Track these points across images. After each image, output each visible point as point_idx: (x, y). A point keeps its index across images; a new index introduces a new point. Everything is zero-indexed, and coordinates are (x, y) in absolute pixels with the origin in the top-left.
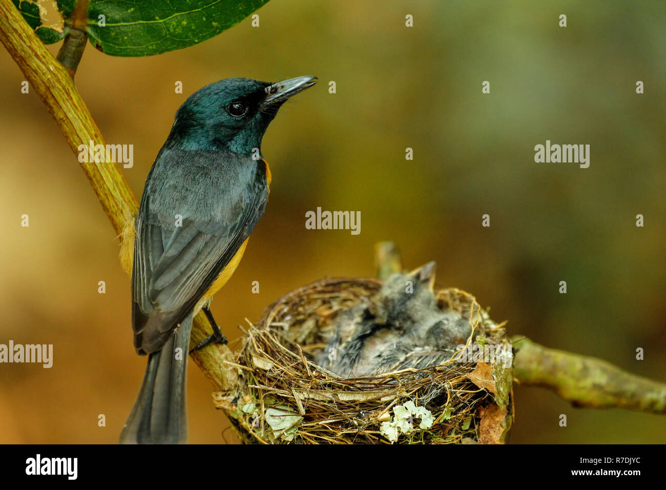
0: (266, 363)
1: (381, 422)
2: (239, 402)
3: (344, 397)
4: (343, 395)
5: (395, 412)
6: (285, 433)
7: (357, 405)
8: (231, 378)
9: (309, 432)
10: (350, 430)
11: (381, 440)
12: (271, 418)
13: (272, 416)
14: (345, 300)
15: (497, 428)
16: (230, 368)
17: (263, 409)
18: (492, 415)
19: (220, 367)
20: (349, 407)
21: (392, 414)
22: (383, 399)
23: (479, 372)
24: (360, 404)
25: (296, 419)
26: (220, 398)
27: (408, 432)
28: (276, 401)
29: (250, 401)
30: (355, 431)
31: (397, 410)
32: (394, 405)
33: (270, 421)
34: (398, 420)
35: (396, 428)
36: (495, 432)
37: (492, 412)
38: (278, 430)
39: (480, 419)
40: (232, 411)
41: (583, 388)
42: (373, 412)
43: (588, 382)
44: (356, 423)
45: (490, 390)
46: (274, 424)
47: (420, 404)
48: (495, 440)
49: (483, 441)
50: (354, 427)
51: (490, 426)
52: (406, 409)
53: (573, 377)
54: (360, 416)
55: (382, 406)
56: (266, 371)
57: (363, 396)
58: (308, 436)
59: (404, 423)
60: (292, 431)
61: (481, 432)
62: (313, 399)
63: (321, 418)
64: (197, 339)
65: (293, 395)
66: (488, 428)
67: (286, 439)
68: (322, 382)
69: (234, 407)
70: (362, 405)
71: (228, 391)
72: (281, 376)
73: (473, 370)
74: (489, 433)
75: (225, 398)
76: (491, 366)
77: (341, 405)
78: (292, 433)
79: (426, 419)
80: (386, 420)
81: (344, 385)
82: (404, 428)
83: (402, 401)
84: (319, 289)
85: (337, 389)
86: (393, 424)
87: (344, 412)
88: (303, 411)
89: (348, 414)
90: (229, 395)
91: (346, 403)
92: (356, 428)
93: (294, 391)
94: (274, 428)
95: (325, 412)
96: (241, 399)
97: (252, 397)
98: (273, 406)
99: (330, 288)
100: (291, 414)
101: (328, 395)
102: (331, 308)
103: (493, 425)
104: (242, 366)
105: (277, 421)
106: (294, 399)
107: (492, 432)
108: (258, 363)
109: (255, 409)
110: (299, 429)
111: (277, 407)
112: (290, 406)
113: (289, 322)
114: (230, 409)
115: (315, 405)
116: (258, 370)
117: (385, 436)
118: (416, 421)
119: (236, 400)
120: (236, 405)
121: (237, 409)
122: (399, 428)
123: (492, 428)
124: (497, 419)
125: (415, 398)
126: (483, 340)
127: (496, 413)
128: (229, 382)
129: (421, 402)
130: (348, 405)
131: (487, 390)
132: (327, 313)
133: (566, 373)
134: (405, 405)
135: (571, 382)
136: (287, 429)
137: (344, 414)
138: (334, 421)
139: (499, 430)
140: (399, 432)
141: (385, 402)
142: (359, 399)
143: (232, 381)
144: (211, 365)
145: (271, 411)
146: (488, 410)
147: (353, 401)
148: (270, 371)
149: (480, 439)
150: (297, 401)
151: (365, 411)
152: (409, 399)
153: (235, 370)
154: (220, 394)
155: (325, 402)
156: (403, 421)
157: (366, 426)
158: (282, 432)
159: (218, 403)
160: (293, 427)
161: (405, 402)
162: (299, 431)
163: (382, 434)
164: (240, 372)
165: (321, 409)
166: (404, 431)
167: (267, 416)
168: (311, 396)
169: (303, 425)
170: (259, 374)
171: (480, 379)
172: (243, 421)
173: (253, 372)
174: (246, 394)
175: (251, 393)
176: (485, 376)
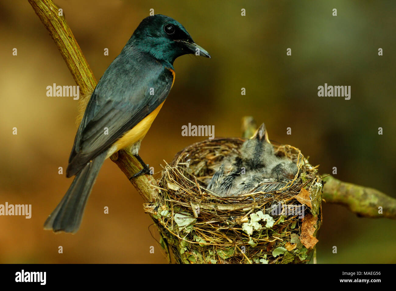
0: (175, 187)
1: (243, 223)
2: (159, 209)
3: (221, 208)
4: (221, 206)
6: (186, 228)
7: (228, 213)
8: (154, 195)
9: (200, 228)
10: (224, 227)
11: (243, 234)
13: (178, 218)
14: (223, 150)
15: (312, 228)
16: (154, 189)
17: (173, 214)
18: (309, 220)
19: (148, 188)
20: (224, 214)
21: (250, 219)
22: (244, 210)
23: (302, 194)
24: (231, 212)
25: (192, 220)
26: (148, 206)
27: (259, 229)
28: (181, 209)
29: (166, 209)
30: (227, 228)
31: (252, 216)
32: (251, 213)
33: (177, 221)
34: (253, 222)
35: (252, 227)
36: (310, 230)
37: (309, 219)
38: (181, 227)
39: (302, 223)
40: (154, 214)
41: (364, 206)
42: (238, 217)
43: (367, 202)
44: (228, 223)
45: (308, 205)
46: (179, 223)
47: (266, 213)
48: (311, 235)
49: (303, 235)
50: (226, 225)
51: (308, 227)
52: (258, 215)
53: (358, 199)
54: (230, 219)
55: (244, 213)
56: (175, 191)
57: (232, 208)
58: (199, 230)
59: (256, 225)
60: (190, 227)
61: (302, 230)
62: (203, 209)
63: (207, 220)
64: (135, 172)
65: (191, 206)
66: (306, 228)
67: (186, 232)
68: (208, 198)
69: (156, 212)
70: (232, 213)
71: (152, 202)
72: (184, 195)
73: (299, 193)
74: (307, 231)
75: (150, 207)
76: (309, 191)
77: (219, 212)
78: (189, 229)
79: (269, 222)
80: (245, 222)
81: (221, 201)
82: (256, 227)
83: (256, 210)
84: (208, 143)
85: (217, 203)
86: (250, 224)
87: (221, 217)
88: (197, 216)
89: (223, 218)
90: (153, 205)
91: (222, 211)
92: (228, 226)
93: (191, 204)
94: (179, 225)
95: (210, 216)
96: (160, 208)
97: (167, 206)
98: (179, 212)
99: (214, 143)
100: (189, 217)
101: (212, 206)
102: (215, 155)
103: (310, 227)
104: (161, 188)
105: (181, 221)
107: (308, 230)
108: (171, 186)
109: (168, 213)
110: (194, 226)
111: (181, 213)
112: (189, 212)
113: (189, 162)
114: (154, 213)
115: (204, 212)
116: (170, 191)
117: (245, 232)
118: (262, 223)
119: (157, 208)
120: (157, 211)
121: (158, 213)
122: (253, 227)
123: (309, 228)
124: (312, 223)
125: (263, 209)
126: (304, 176)
127: (311, 219)
128: (153, 197)
129: (267, 212)
130: (223, 212)
131: (306, 205)
132: (212, 158)
133: (353, 196)
134: (257, 213)
135: (356, 202)
136: (187, 226)
137: (221, 218)
138: (214, 222)
139: (313, 229)
140: (253, 229)
141: (245, 211)
142: (230, 209)
143: (155, 196)
144: (143, 187)
145: (177, 215)
146: (307, 217)
147: (227, 210)
148: (178, 191)
149: (302, 234)
150: (193, 209)
151: (233, 216)
152: (259, 210)
153: (157, 190)
154: (148, 204)
155: (210, 210)
156: (256, 223)
157: (234, 225)
158: (184, 228)
159: (146, 210)
160: (190, 225)
161: (257, 211)
162: (194, 227)
163: (243, 230)
164: (160, 191)
165: (207, 214)
166: (256, 228)
167: (175, 218)
168: (202, 207)
169: (196, 224)
170: (171, 193)
171: (302, 199)
172: (161, 221)
173: (167, 192)
174: (163, 205)
175: (166, 204)
176: (305, 197)
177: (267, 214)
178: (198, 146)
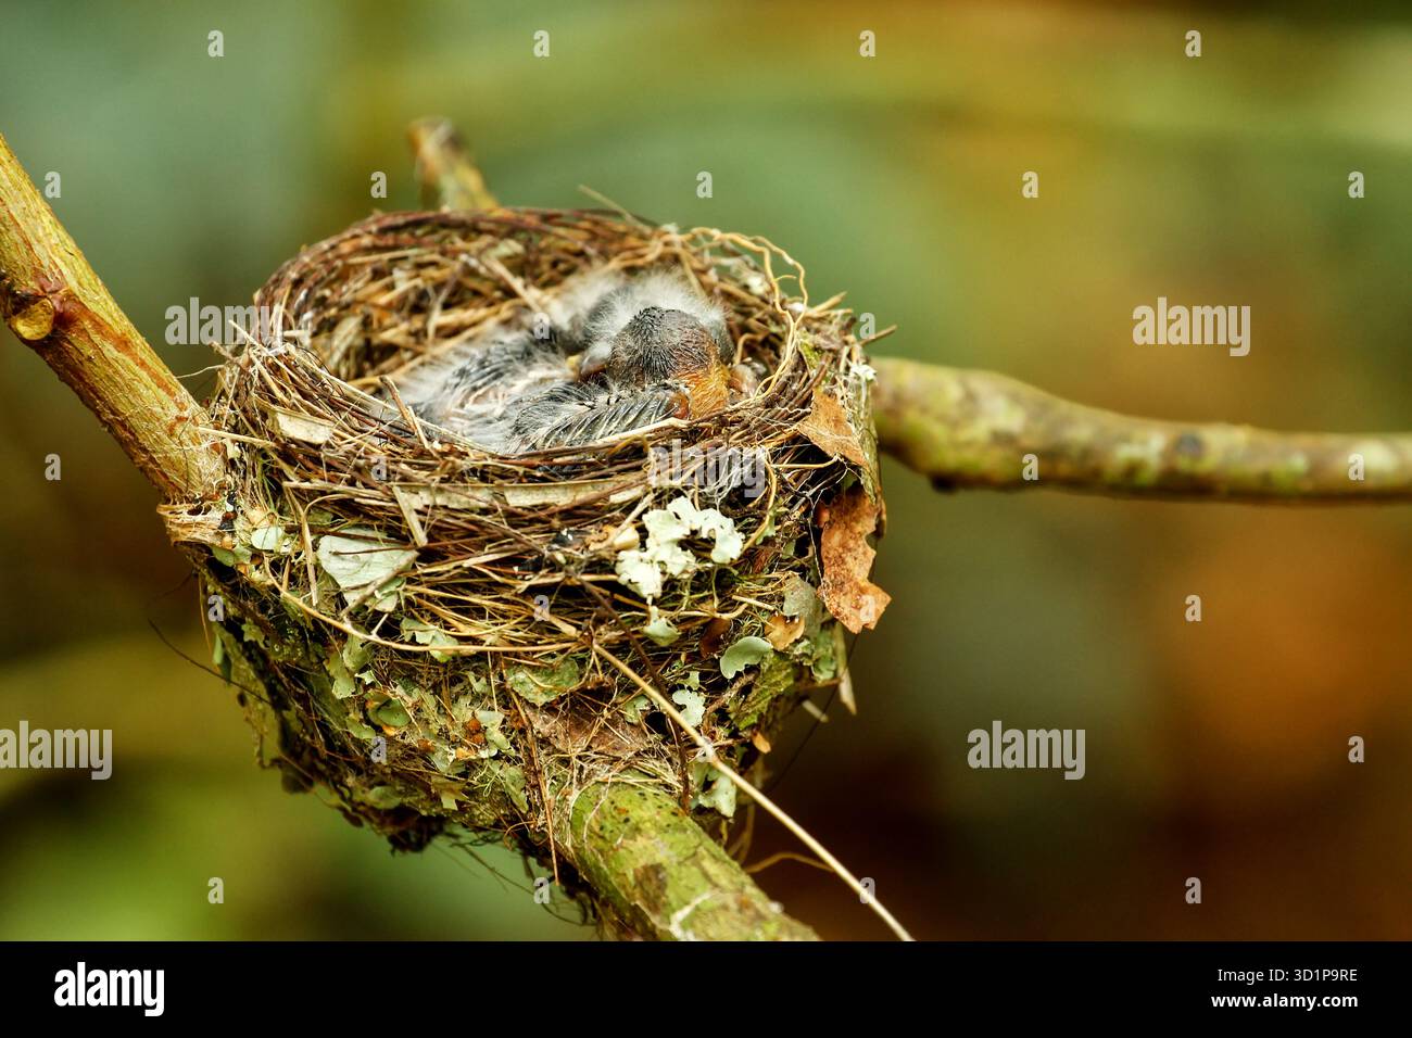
0: (313, 427)
1: (618, 552)
2: (239, 525)
3: (519, 499)
4: (518, 492)
5: (648, 526)
6: (376, 592)
7: (552, 515)
8: (208, 469)
9: (431, 588)
10: (543, 576)
11: (616, 596)
12: (334, 558)
13: (336, 554)
14: (420, 266)
15: (861, 550)
16: (206, 444)
17: (309, 538)
18: (847, 518)
19: (181, 443)
20: (532, 522)
21: (643, 532)
22: (616, 499)
23: (822, 417)
24: (561, 512)
25: (403, 558)
26: (186, 518)
27: (684, 572)
28: (336, 517)
29: (266, 522)
30: (558, 577)
31: (653, 520)
32: (645, 511)
33: (332, 566)
34: (658, 545)
35: (656, 566)
36: (855, 559)
37: (846, 512)
38: (356, 588)
39: (821, 530)
40: (223, 549)
41: (969, 444)
42: (592, 529)
43: (979, 430)
44: (560, 557)
45: (853, 459)
46: (344, 572)
47: (706, 504)
48: (860, 578)
49: (832, 582)
50: (554, 567)
51: (844, 546)
52: (677, 517)
53: (942, 418)
54: (562, 542)
55: (617, 513)
56: (317, 447)
57: (565, 494)
58: (429, 598)
59: (673, 553)
60: (392, 588)
61: (825, 561)
62: (445, 507)
63: (462, 552)
64: (123, 379)
65: (394, 500)
66: (841, 550)
67: (380, 608)
68: (465, 465)
69: (227, 538)
70: (572, 515)
71: (203, 500)
72: (360, 458)
73: (807, 414)
74: (843, 562)
75: (199, 518)
76: (840, 402)
77: (513, 517)
78: (391, 593)
79: (725, 539)
80: (627, 548)
81: (521, 470)
82: (674, 563)
83: (663, 498)
84: (366, 241)
85: (498, 481)
86: (646, 556)
87: (527, 534)
88: (421, 538)
89: (535, 540)
90: (208, 509)
91: (525, 512)
92: (560, 571)
93: (397, 492)
94: (343, 583)
95: (474, 535)
96: (240, 517)
97: (269, 511)
98: (332, 530)
99: (389, 240)
100: (386, 547)
101: (482, 496)
102: (391, 287)
103: (851, 544)
104: (236, 436)
105: (349, 565)
106: (399, 509)
107: (849, 559)
108: (295, 427)
109: (284, 538)
110: (410, 581)
111: (343, 532)
112: (379, 527)
113: (310, 325)
114: (218, 543)
115: (451, 521)
116: (293, 446)
117: (630, 587)
118: (696, 544)
119: (228, 520)
120: (233, 534)
121: (236, 541)
122: (662, 563)
123: (850, 550)
124: (859, 528)
125: (692, 491)
127: (854, 515)
128: (204, 478)
129: (707, 499)
130: (532, 515)
131: (846, 459)
132: (384, 299)
133: (924, 410)
134: (671, 507)
135: (938, 432)
136: (379, 582)
137: (525, 537)
138: (497, 556)
139: (865, 553)
140: (664, 573)
141: (621, 505)
142: (555, 501)
143: (212, 474)
144: (158, 441)
145: (328, 543)
146: (838, 507)
147: (544, 507)
148: (328, 445)
149: (826, 578)
150: (406, 514)
151: (572, 529)
152: (678, 493)
153: (219, 449)
154: (184, 508)
155: (472, 512)
156: (670, 546)
157: (584, 564)
158: (368, 591)
159: (184, 531)
160: (395, 578)
161: (670, 501)
162: (409, 587)
163: (623, 580)
164: (233, 452)
165: (464, 528)
166: (675, 569)
167: (323, 554)
168: (440, 501)
169: (420, 571)
170: (291, 452)
171: (827, 434)
172: (251, 571)
173: (275, 450)
174: (253, 505)
175: (262, 500)
176: (835, 425)
177: (707, 507)
178: (330, 256)
